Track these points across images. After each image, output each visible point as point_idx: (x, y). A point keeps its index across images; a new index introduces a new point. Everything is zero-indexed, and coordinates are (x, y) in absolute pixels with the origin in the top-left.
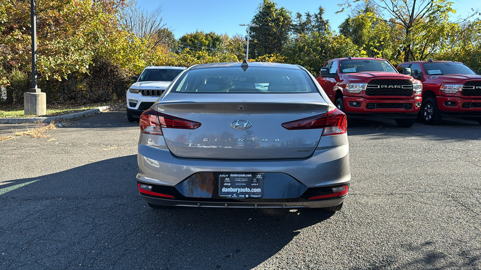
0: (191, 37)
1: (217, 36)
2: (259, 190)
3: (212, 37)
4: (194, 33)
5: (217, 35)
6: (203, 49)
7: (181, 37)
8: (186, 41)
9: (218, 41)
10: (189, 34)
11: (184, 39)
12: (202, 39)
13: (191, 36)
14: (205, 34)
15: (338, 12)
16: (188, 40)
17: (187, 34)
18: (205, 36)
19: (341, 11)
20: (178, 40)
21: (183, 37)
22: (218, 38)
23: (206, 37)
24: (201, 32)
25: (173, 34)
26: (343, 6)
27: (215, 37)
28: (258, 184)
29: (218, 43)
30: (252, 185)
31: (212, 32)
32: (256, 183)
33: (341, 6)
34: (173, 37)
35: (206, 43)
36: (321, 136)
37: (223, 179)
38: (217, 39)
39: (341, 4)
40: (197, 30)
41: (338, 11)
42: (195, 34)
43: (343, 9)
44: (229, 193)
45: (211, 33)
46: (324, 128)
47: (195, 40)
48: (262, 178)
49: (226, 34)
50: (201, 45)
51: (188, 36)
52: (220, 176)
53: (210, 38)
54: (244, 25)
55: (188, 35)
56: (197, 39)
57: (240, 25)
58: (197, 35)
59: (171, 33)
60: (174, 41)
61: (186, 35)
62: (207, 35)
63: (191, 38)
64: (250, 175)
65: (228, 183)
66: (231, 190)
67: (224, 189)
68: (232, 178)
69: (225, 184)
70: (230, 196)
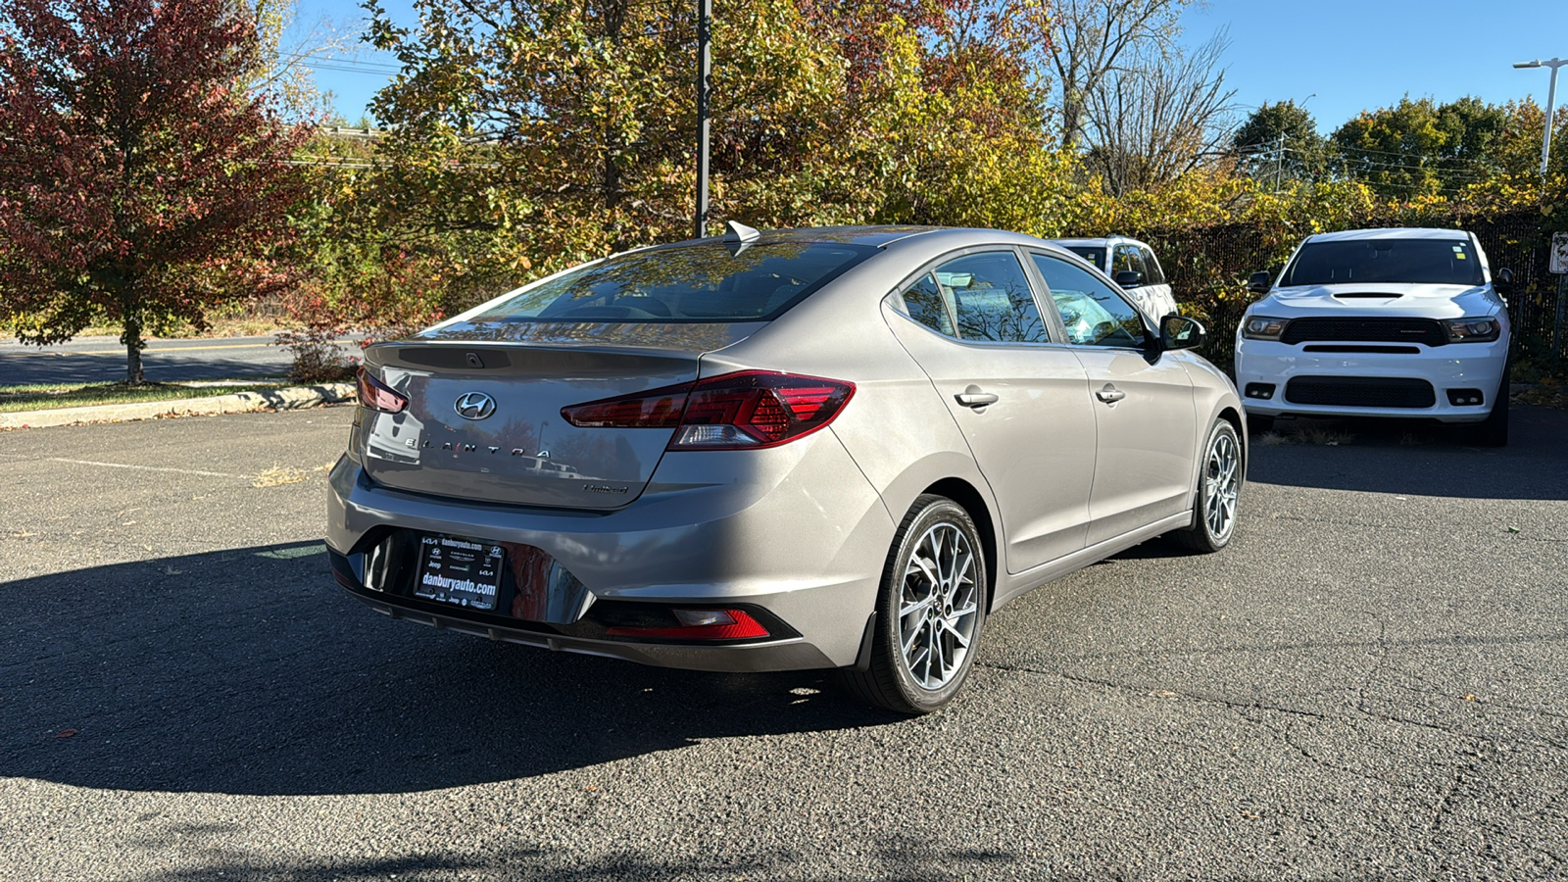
0: (1380, 123)
1: (1488, 110)
2: (490, 590)
3: (1464, 117)
4: (1391, 108)
5: (1486, 108)
6: (1422, 162)
7: (1341, 127)
8: (1359, 136)
9: (1490, 130)
10: (1373, 111)
11: (1349, 135)
12: (1422, 125)
13: (1381, 119)
14: (1437, 108)
16: (1366, 135)
17: (1363, 115)
18: (1438, 114)
20: (1328, 138)
21: (1346, 126)
22: (1492, 117)
23: (1438, 117)
24: (1423, 104)
25: (1310, 118)
27: (1479, 115)
28: (492, 573)
29: (1488, 137)
30: (481, 573)
31: (1468, 99)
32: (489, 570)
34: (1311, 128)
35: (1438, 138)
36: (666, 450)
37: (429, 548)
38: (1490, 121)
40: (1406, 95)
42: (1394, 110)
44: (434, 589)
45: (1464, 101)
46: (677, 428)
47: (1393, 132)
48: (500, 556)
49: (1528, 99)
50: (1420, 149)
51: (1366, 120)
52: (424, 541)
53: (1454, 121)
54: (1535, 65)
55: (1367, 117)
56: (1403, 128)
57: (1516, 67)
58: (1403, 115)
59: (1304, 117)
60: (1312, 141)
61: (1358, 118)
62: (1443, 111)
63: (1379, 128)
64: (478, 547)
65: (436, 561)
66: (440, 581)
67: (426, 576)
68: (446, 550)
69: (432, 564)
70: (433, 597)
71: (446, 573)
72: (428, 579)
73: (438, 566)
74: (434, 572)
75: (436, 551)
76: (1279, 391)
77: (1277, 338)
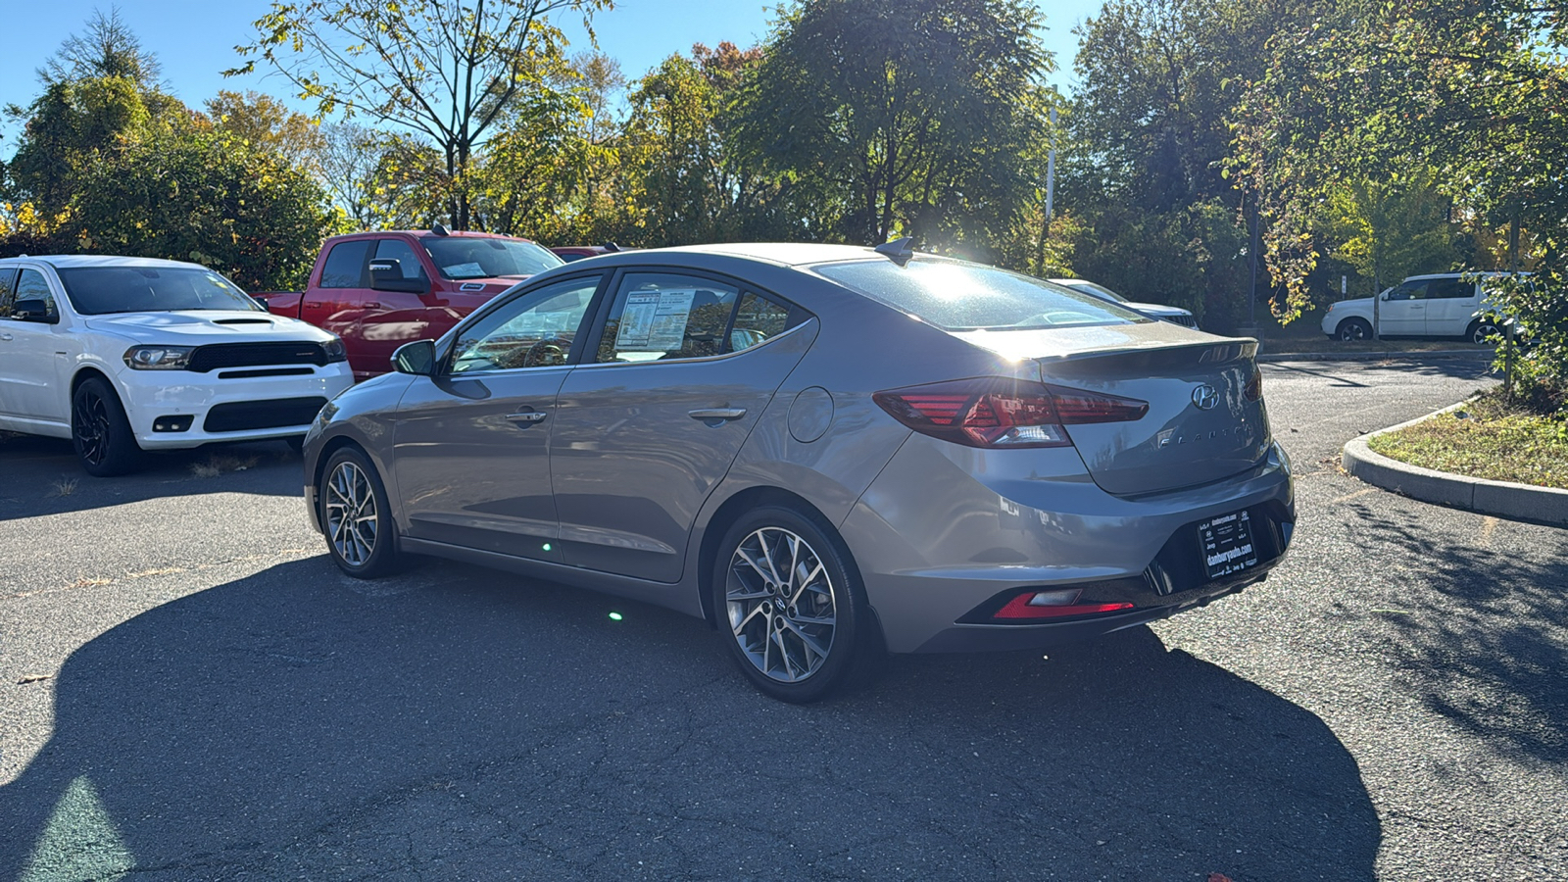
2: (1249, 548)
15: (231, 72)
19: (244, 71)
26: (250, 56)
28: (1246, 534)
30: (1239, 538)
32: (1243, 533)
33: (245, 54)
37: (1204, 534)
39: (244, 47)
41: (234, 70)
43: (250, 63)
48: (1247, 517)
52: (1199, 530)
64: (1234, 517)
65: (1211, 542)
66: (1219, 558)
67: (1209, 559)
68: (1214, 529)
69: (1209, 547)
70: (1222, 573)
71: (1221, 549)
72: (1212, 561)
73: (1213, 546)
74: (1213, 553)
75: (1209, 534)
76: (198, 422)
77: (183, 367)
